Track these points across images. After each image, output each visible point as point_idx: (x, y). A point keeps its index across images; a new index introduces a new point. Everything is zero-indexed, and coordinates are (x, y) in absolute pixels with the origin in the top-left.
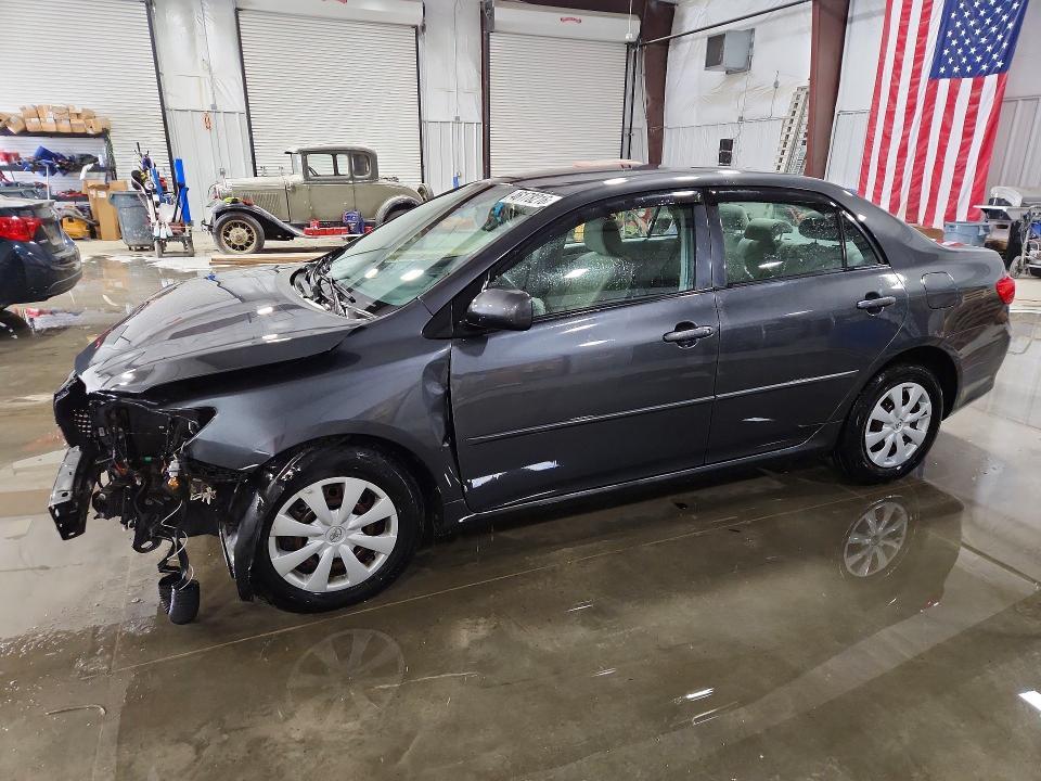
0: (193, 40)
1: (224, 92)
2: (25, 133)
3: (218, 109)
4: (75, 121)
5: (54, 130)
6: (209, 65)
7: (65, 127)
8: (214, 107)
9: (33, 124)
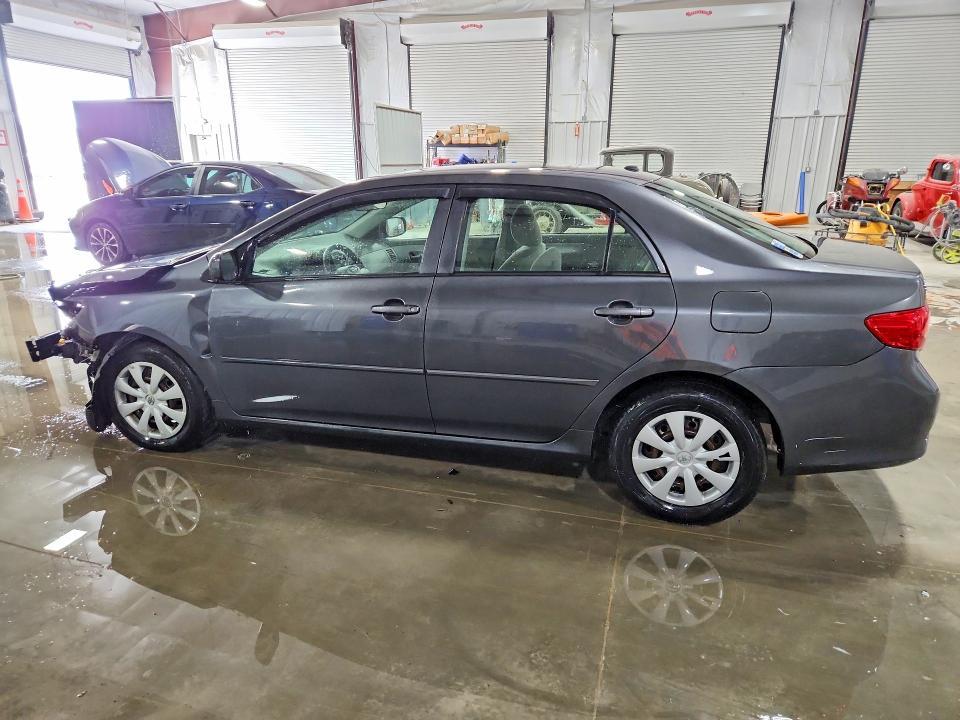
0: (578, 65)
1: (595, 107)
2: (450, 144)
3: (588, 119)
4: (481, 135)
5: (467, 142)
6: (587, 86)
7: (474, 140)
8: (584, 118)
9: (455, 139)
